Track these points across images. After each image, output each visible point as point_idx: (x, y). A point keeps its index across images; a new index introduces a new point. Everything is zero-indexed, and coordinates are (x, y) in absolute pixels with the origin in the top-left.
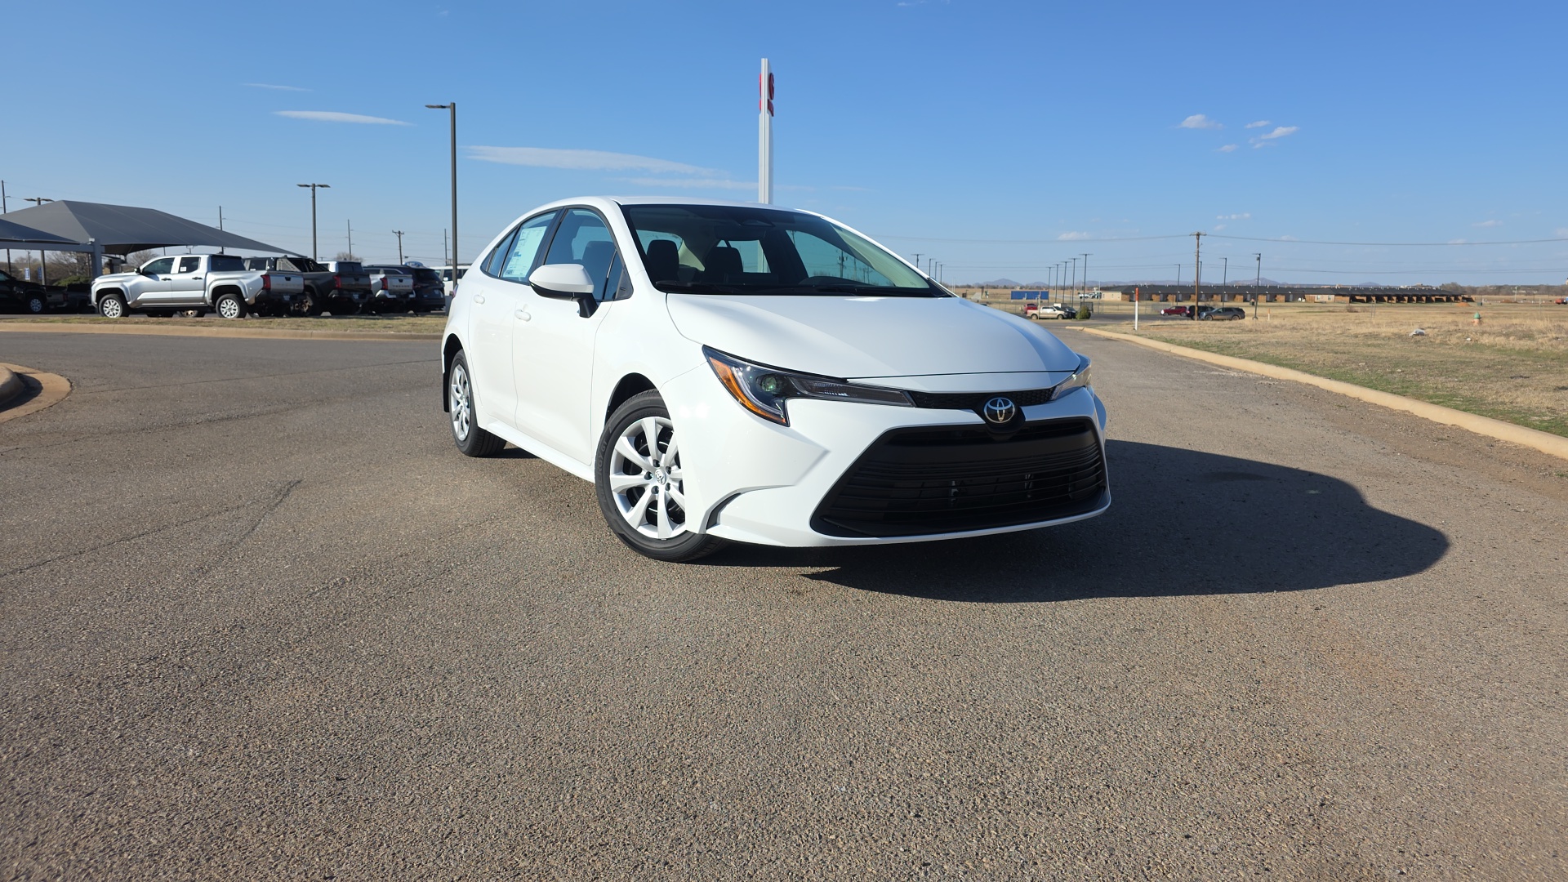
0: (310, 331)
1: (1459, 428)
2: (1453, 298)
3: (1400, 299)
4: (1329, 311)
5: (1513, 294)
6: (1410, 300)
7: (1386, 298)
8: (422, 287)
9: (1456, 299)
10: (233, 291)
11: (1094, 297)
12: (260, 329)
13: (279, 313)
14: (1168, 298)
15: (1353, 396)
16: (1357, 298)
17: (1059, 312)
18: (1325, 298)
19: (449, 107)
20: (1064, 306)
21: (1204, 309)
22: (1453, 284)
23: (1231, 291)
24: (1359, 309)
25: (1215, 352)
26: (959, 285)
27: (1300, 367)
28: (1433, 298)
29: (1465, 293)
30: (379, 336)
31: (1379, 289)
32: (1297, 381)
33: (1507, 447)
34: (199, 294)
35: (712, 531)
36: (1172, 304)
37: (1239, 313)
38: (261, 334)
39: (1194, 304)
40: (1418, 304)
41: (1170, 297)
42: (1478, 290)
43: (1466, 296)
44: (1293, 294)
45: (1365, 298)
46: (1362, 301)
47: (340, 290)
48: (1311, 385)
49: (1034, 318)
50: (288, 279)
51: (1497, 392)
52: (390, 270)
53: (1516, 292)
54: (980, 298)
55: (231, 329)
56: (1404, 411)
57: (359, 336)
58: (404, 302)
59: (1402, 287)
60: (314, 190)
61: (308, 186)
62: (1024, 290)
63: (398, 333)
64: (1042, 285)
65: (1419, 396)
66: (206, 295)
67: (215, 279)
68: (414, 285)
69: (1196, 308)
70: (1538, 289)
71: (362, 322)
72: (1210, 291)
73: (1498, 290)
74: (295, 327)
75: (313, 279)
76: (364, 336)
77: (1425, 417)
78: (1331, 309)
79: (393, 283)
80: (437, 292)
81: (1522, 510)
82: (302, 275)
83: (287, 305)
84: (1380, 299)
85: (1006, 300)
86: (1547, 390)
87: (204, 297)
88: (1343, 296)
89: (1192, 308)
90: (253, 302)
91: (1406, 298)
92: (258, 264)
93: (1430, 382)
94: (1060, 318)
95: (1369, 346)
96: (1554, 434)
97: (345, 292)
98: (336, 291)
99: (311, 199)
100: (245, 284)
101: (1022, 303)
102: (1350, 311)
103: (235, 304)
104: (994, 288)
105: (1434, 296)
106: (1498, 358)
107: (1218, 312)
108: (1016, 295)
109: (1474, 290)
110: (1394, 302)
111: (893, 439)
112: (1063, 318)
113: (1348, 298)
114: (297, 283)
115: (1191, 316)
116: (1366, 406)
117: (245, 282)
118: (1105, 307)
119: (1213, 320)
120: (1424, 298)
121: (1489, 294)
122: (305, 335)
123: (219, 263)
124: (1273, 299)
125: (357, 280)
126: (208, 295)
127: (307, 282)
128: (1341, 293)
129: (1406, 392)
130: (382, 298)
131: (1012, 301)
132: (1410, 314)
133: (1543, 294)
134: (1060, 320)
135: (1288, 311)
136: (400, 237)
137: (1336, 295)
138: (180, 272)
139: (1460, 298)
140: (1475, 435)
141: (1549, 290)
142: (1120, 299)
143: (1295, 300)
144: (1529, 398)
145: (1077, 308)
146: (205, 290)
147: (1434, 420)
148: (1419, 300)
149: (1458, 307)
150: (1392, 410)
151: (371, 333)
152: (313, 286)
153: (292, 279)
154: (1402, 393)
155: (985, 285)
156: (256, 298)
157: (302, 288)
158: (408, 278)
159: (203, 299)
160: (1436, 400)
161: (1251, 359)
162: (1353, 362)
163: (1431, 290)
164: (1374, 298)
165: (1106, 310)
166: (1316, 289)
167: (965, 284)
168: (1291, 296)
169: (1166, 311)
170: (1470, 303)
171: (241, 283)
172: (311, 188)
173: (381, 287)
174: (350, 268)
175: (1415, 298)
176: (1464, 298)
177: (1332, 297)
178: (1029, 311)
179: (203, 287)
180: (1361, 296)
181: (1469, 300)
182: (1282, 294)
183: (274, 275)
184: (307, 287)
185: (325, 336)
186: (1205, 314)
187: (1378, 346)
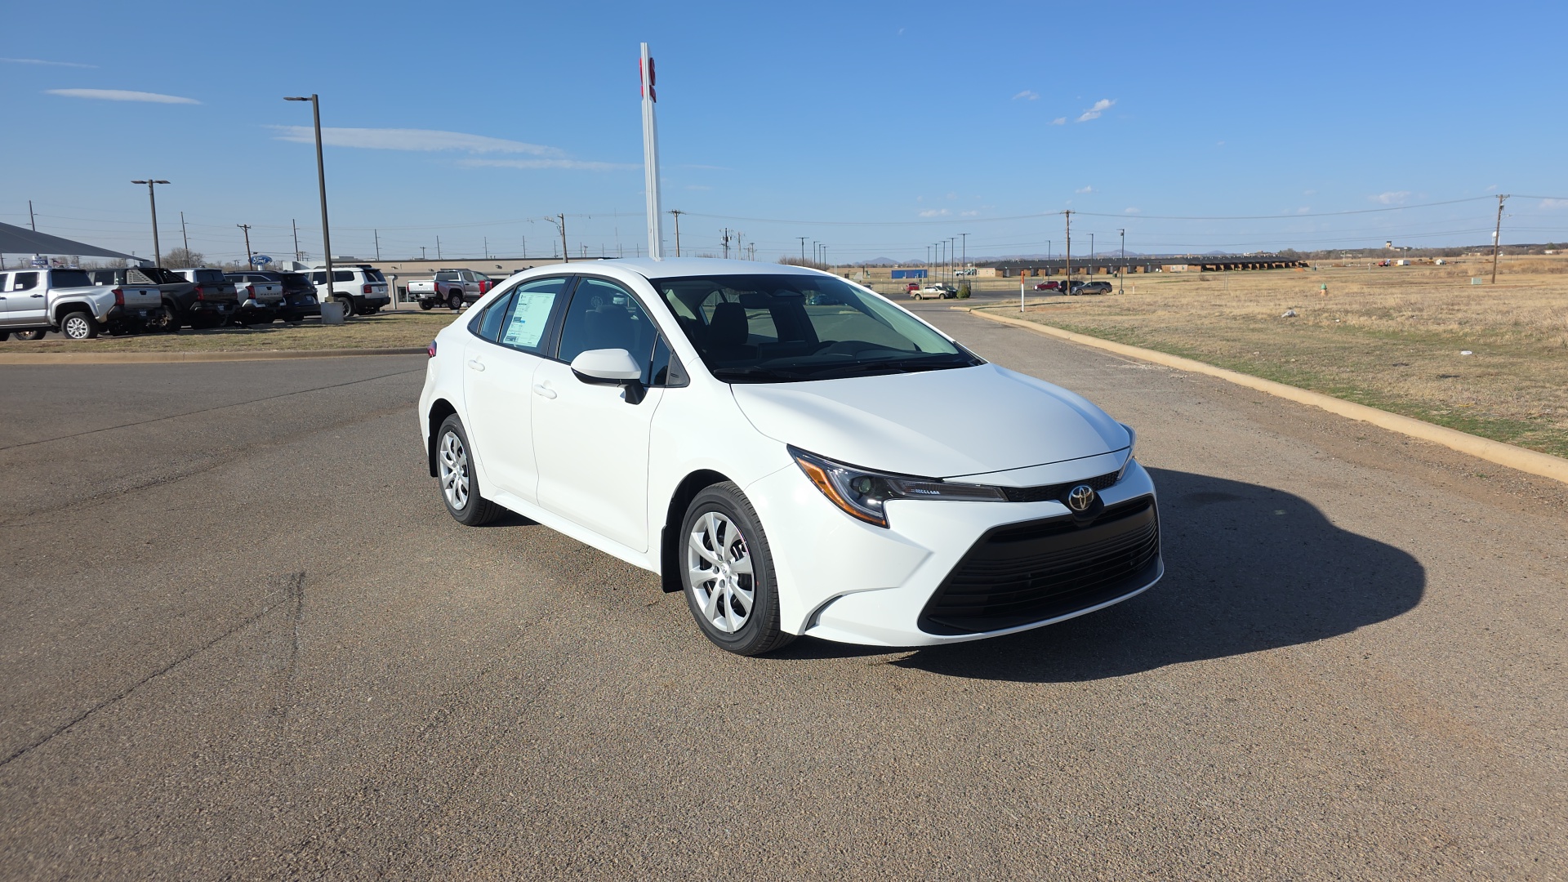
0: (182, 353)
1: (1369, 424)
2: (1290, 264)
3: (1245, 267)
4: (1184, 281)
5: (1342, 258)
6: (1254, 268)
7: (1233, 266)
8: (292, 294)
9: (1294, 265)
10: (81, 309)
11: (969, 274)
12: (122, 353)
13: (136, 331)
14: (1039, 272)
15: (1261, 390)
16: (1208, 266)
17: (941, 292)
18: (1178, 268)
19: (311, 99)
20: (945, 285)
21: (1075, 283)
22: (1290, 250)
23: (1094, 264)
24: (1210, 278)
25: (1115, 341)
26: (840, 264)
27: (1202, 357)
28: (1274, 265)
29: (1300, 258)
30: (261, 356)
31: (1226, 258)
32: (1203, 374)
33: (1420, 444)
34: (40, 313)
35: (811, 633)
36: (1044, 279)
37: (1107, 287)
38: (124, 358)
39: (1065, 278)
40: (1261, 271)
41: (1040, 272)
42: (1312, 255)
43: (1302, 262)
44: (1151, 264)
45: (1214, 267)
46: (1212, 270)
47: (203, 302)
48: (1218, 378)
49: (918, 298)
50: (143, 293)
51: (1387, 382)
52: (254, 277)
53: (1344, 256)
54: (862, 279)
55: (88, 355)
56: (1314, 406)
57: (239, 356)
58: (275, 311)
59: (1245, 254)
60: (151, 187)
61: (145, 183)
62: (902, 269)
63: (282, 351)
64: (918, 263)
65: (1323, 390)
66: (49, 314)
67: (57, 297)
68: (284, 291)
69: (1068, 284)
70: (1361, 252)
71: (234, 337)
72: (1076, 265)
73: (1329, 254)
74: (162, 349)
75: (171, 291)
76: (244, 356)
77: (1335, 412)
78: (1186, 278)
79: (261, 290)
80: (309, 298)
81: (1469, 520)
82: (159, 288)
83: (145, 320)
84: (1227, 267)
85: (886, 280)
86: (1429, 379)
87: (46, 317)
88: (1196, 265)
89: (1064, 283)
90: (105, 319)
91: (1250, 265)
92: (105, 276)
93: (1329, 373)
94: (942, 297)
95: (1253, 330)
96: (1457, 429)
97: (209, 304)
98: (199, 304)
99: (149, 197)
100: (94, 300)
101: (904, 283)
102: (1203, 279)
103: (83, 322)
104: (874, 267)
105: (1274, 262)
106: (1373, 342)
107: (1088, 286)
108: (897, 275)
109: (1307, 256)
110: (1240, 269)
111: (996, 537)
112: (945, 298)
113: (1199, 268)
114: (154, 297)
115: (1063, 291)
116: (1277, 400)
117: (94, 298)
118: (982, 284)
119: (1083, 294)
120: (1266, 265)
121: (1320, 258)
122: (176, 358)
123: (60, 278)
124: (1133, 270)
125: (221, 290)
126: (51, 314)
127: (165, 295)
128: (1194, 263)
129: (1309, 385)
130: (250, 308)
131: (894, 280)
132: (1255, 281)
133: (1367, 257)
134: (942, 300)
135: (1148, 281)
136: (246, 231)
137: (1189, 265)
138: (15, 290)
139: (1297, 264)
140: (1386, 432)
141: (1372, 253)
142: (994, 275)
143: (1153, 270)
144: (1422, 390)
145: (956, 286)
146: (47, 308)
147: (1344, 415)
148: (1262, 267)
149: (1295, 272)
150: (1304, 405)
151: (251, 352)
152: (170, 298)
153: (148, 292)
154: (1305, 386)
155: (864, 264)
156: (108, 316)
157: (160, 301)
158: (277, 285)
159: (46, 319)
160: (1340, 394)
161: (1152, 349)
162: (1248, 352)
163: (1271, 257)
164: (1222, 267)
165: (983, 287)
166: (1171, 259)
167: (846, 264)
168: (1149, 268)
169: (1039, 287)
170: (1306, 268)
171: (89, 299)
172: (148, 184)
173: (248, 296)
174: (209, 276)
175: (1258, 265)
176: (1300, 264)
177: (1186, 266)
178: (913, 292)
179: (44, 305)
180: (1211, 265)
181: (1305, 265)
182: (1141, 266)
183: (127, 289)
184: (165, 300)
185: (200, 358)
186: (1076, 289)
187: (1260, 330)
